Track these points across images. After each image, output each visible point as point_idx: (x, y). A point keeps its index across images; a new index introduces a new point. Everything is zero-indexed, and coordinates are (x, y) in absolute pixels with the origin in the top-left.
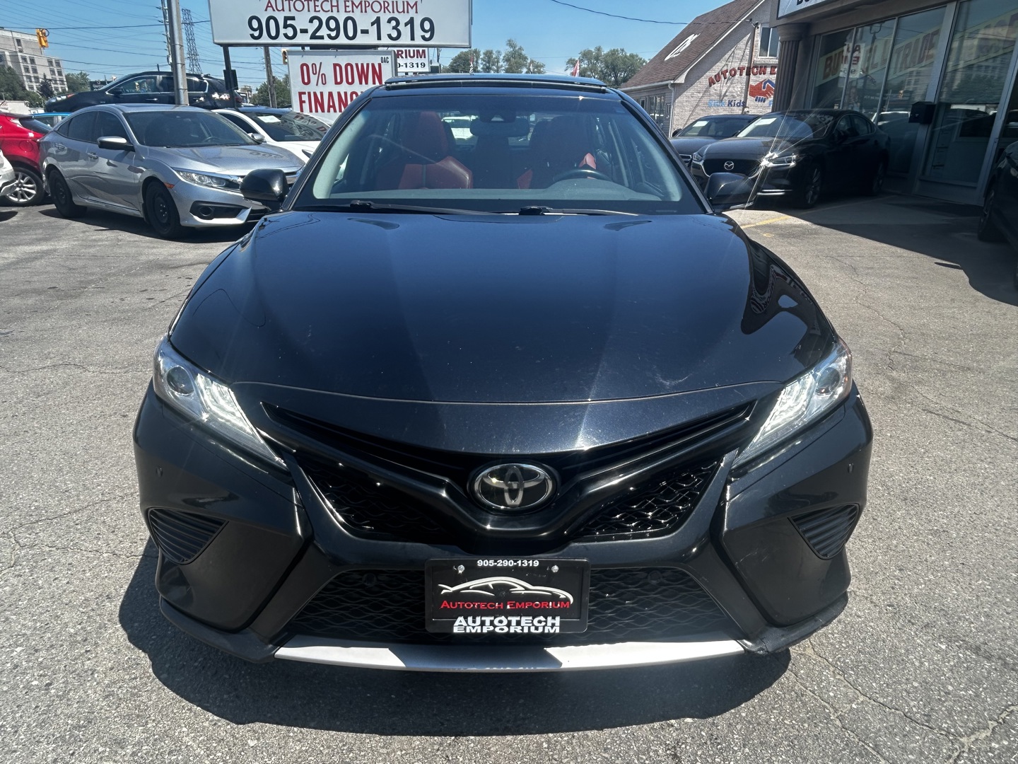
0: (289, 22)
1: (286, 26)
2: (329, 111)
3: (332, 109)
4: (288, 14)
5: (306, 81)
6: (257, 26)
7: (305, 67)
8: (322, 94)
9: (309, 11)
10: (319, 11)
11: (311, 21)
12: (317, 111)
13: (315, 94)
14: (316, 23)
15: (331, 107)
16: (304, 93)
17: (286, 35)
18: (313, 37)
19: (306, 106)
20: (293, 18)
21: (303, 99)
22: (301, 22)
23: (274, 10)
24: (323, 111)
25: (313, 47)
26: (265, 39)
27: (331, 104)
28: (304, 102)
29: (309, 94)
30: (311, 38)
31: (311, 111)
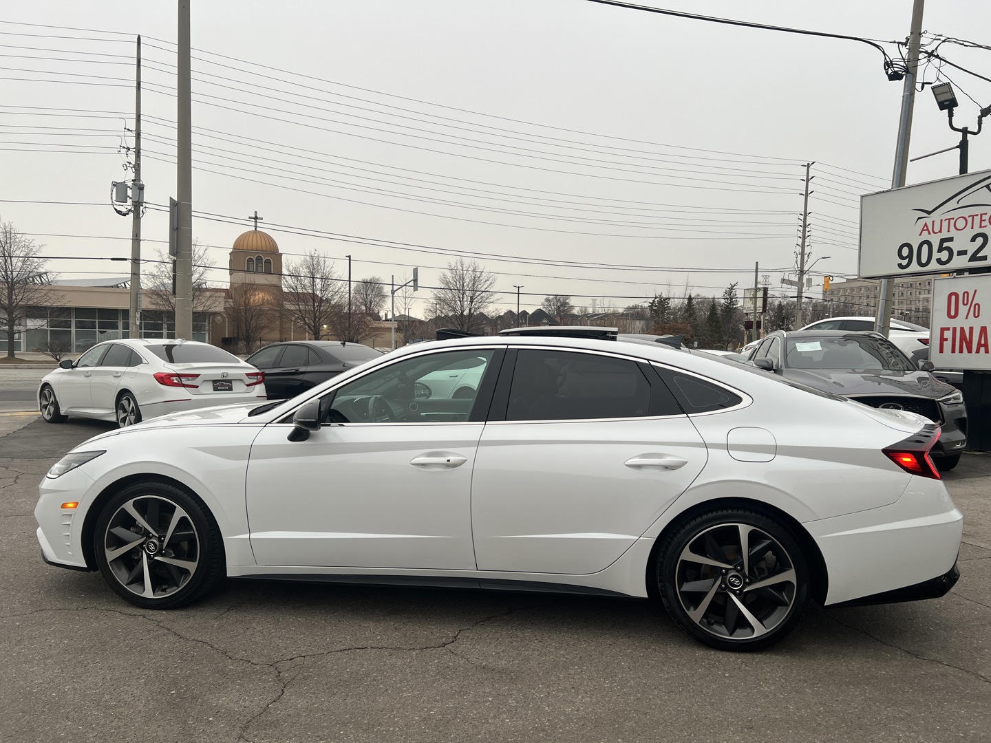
0: (945, 245)
1: (940, 250)
2: (978, 351)
3: (982, 349)
4: (945, 235)
5: (953, 313)
6: (907, 253)
7: (953, 297)
8: (971, 329)
9: (972, 228)
10: (986, 226)
11: (973, 240)
12: (961, 351)
13: (962, 329)
14: (980, 240)
15: (982, 346)
16: (948, 329)
17: (939, 261)
18: (974, 258)
19: (948, 345)
20: (951, 239)
21: (945, 337)
22: (962, 241)
23: (929, 233)
24: (970, 351)
25: (973, 271)
26: (914, 267)
27: (983, 342)
28: (946, 340)
29: (954, 329)
30: (970, 260)
31: (953, 351)
